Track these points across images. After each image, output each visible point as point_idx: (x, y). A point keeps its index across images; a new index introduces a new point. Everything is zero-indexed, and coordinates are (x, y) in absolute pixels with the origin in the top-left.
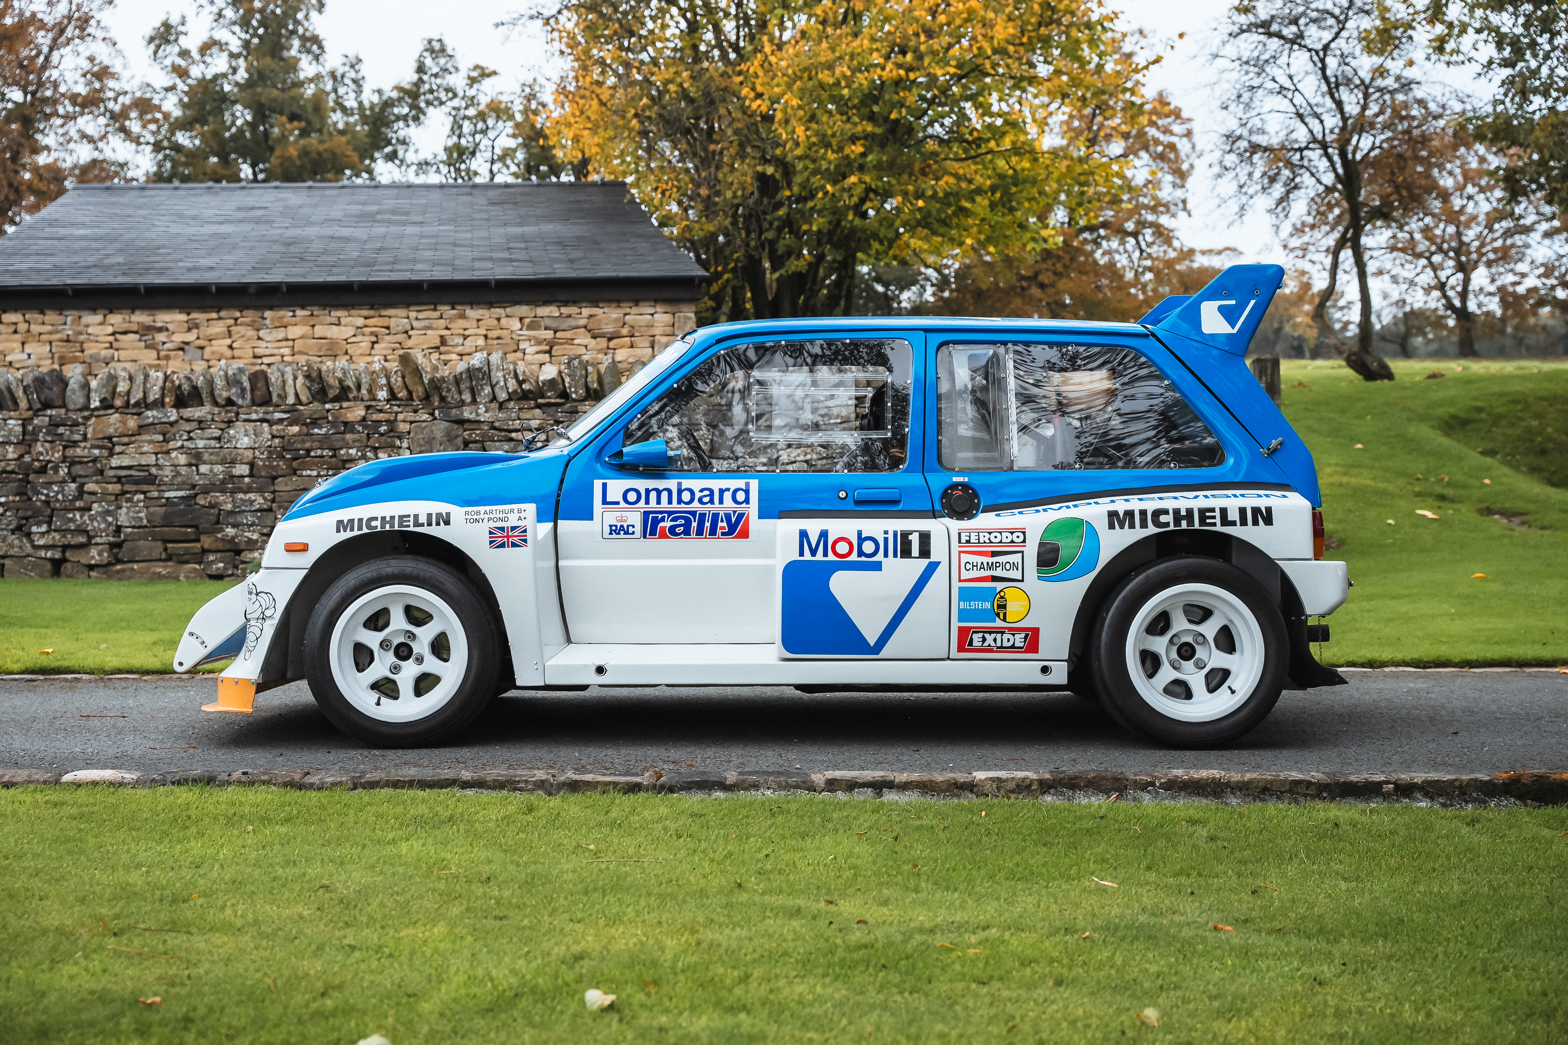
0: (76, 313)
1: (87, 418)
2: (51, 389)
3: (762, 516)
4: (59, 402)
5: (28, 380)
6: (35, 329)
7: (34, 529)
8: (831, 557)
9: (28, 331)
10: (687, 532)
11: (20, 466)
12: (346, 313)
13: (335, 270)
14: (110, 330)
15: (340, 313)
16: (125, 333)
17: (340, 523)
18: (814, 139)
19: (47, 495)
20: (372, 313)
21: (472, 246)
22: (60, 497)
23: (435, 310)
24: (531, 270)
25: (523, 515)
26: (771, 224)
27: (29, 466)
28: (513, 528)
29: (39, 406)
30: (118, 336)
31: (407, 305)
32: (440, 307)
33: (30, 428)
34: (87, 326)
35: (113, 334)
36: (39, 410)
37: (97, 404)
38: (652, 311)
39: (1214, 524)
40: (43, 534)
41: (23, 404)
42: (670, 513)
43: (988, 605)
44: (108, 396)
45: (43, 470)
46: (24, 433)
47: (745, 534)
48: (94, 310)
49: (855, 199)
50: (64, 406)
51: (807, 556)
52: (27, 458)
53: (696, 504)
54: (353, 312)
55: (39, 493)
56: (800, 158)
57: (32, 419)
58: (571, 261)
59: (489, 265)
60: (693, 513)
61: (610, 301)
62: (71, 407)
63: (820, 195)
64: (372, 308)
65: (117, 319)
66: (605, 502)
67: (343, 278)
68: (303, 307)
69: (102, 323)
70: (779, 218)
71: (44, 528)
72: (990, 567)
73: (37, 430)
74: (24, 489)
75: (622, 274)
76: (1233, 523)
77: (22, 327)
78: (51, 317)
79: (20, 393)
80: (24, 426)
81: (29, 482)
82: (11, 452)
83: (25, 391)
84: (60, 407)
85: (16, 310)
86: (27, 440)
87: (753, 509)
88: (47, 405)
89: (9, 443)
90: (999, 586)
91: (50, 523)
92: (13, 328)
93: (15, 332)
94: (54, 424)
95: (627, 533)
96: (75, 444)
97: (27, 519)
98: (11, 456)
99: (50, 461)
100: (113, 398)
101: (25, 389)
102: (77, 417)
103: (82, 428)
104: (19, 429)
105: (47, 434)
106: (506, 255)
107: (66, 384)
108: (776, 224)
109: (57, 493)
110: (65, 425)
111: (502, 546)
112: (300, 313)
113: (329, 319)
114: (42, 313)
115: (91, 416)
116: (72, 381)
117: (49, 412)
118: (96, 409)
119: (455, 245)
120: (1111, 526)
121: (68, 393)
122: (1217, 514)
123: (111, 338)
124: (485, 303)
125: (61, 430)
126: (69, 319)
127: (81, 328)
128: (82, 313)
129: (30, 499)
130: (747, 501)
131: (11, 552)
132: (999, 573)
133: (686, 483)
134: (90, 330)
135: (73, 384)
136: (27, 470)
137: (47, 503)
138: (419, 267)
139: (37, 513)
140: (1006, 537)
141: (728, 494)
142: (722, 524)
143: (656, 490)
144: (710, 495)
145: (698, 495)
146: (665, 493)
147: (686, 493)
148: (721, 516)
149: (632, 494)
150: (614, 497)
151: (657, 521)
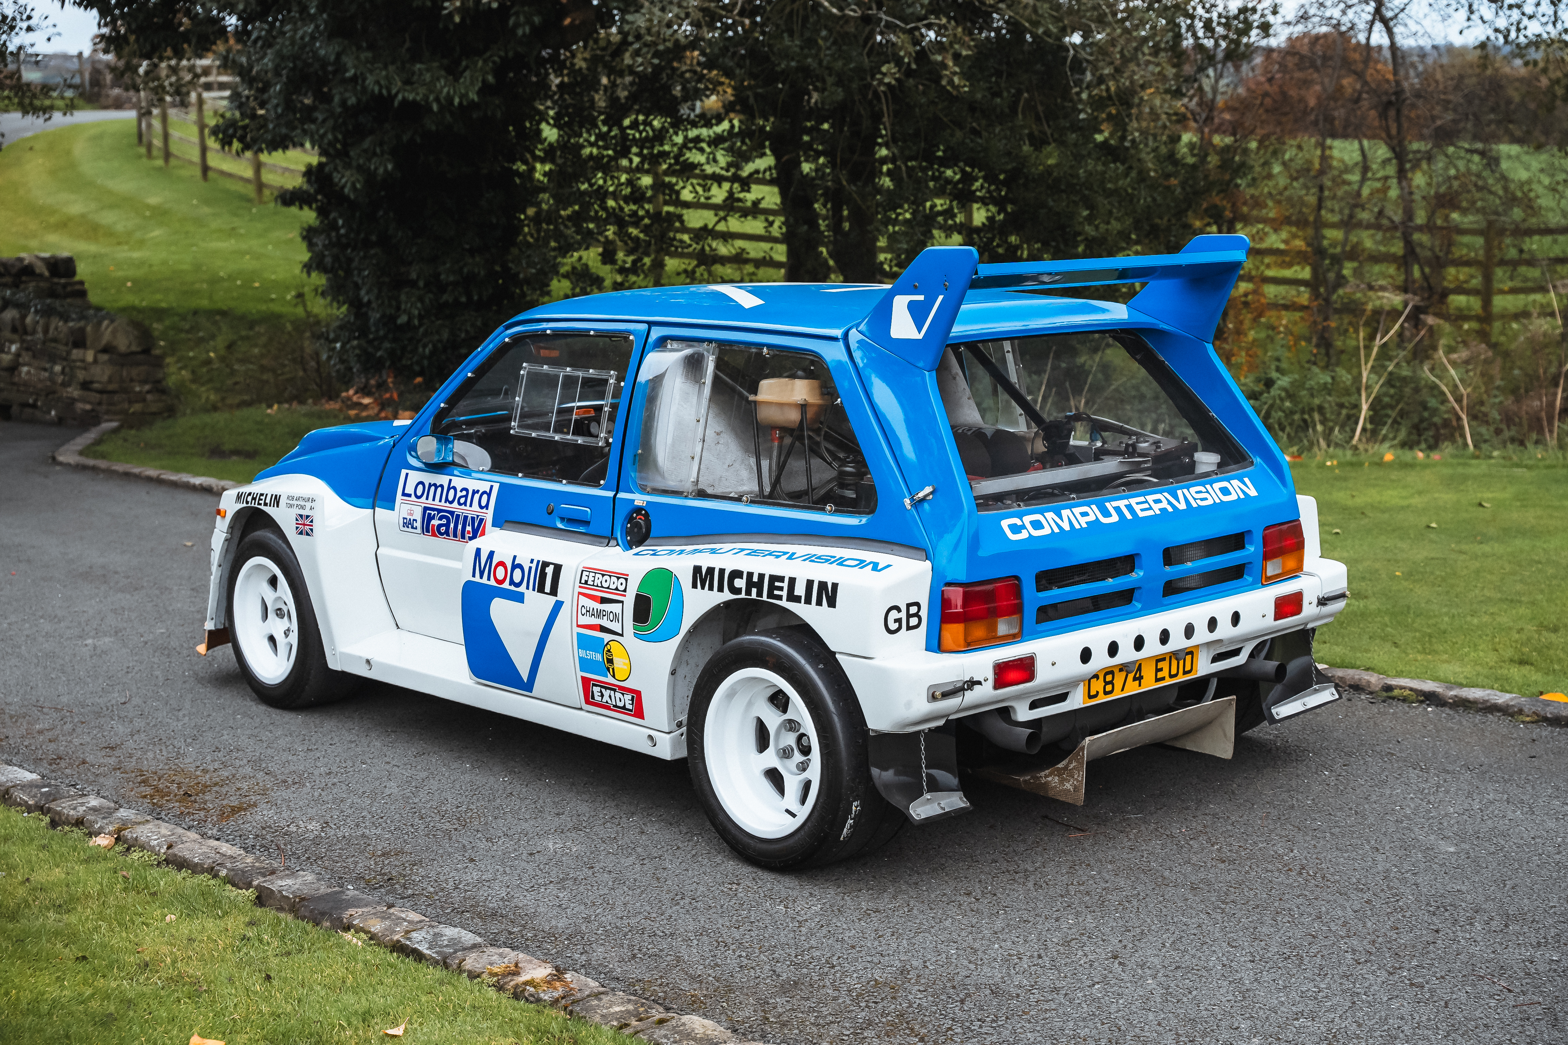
3: (494, 525)
8: (492, 582)
10: (447, 533)
17: (237, 495)
28: (308, 517)
39: (780, 598)
42: (439, 511)
43: (599, 657)
51: (477, 579)
53: (455, 504)
60: (453, 513)
66: (404, 494)
72: (599, 614)
76: (797, 599)
87: (490, 515)
90: (607, 637)
95: (412, 527)
120: (694, 586)
122: (785, 585)
130: (487, 507)
132: (605, 623)
133: (453, 481)
140: (614, 583)
141: (477, 496)
142: (469, 528)
143: (435, 485)
144: (466, 496)
145: (459, 494)
146: (439, 489)
147: (452, 492)
148: (469, 519)
149: (420, 487)
150: (410, 490)
151: (431, 518)
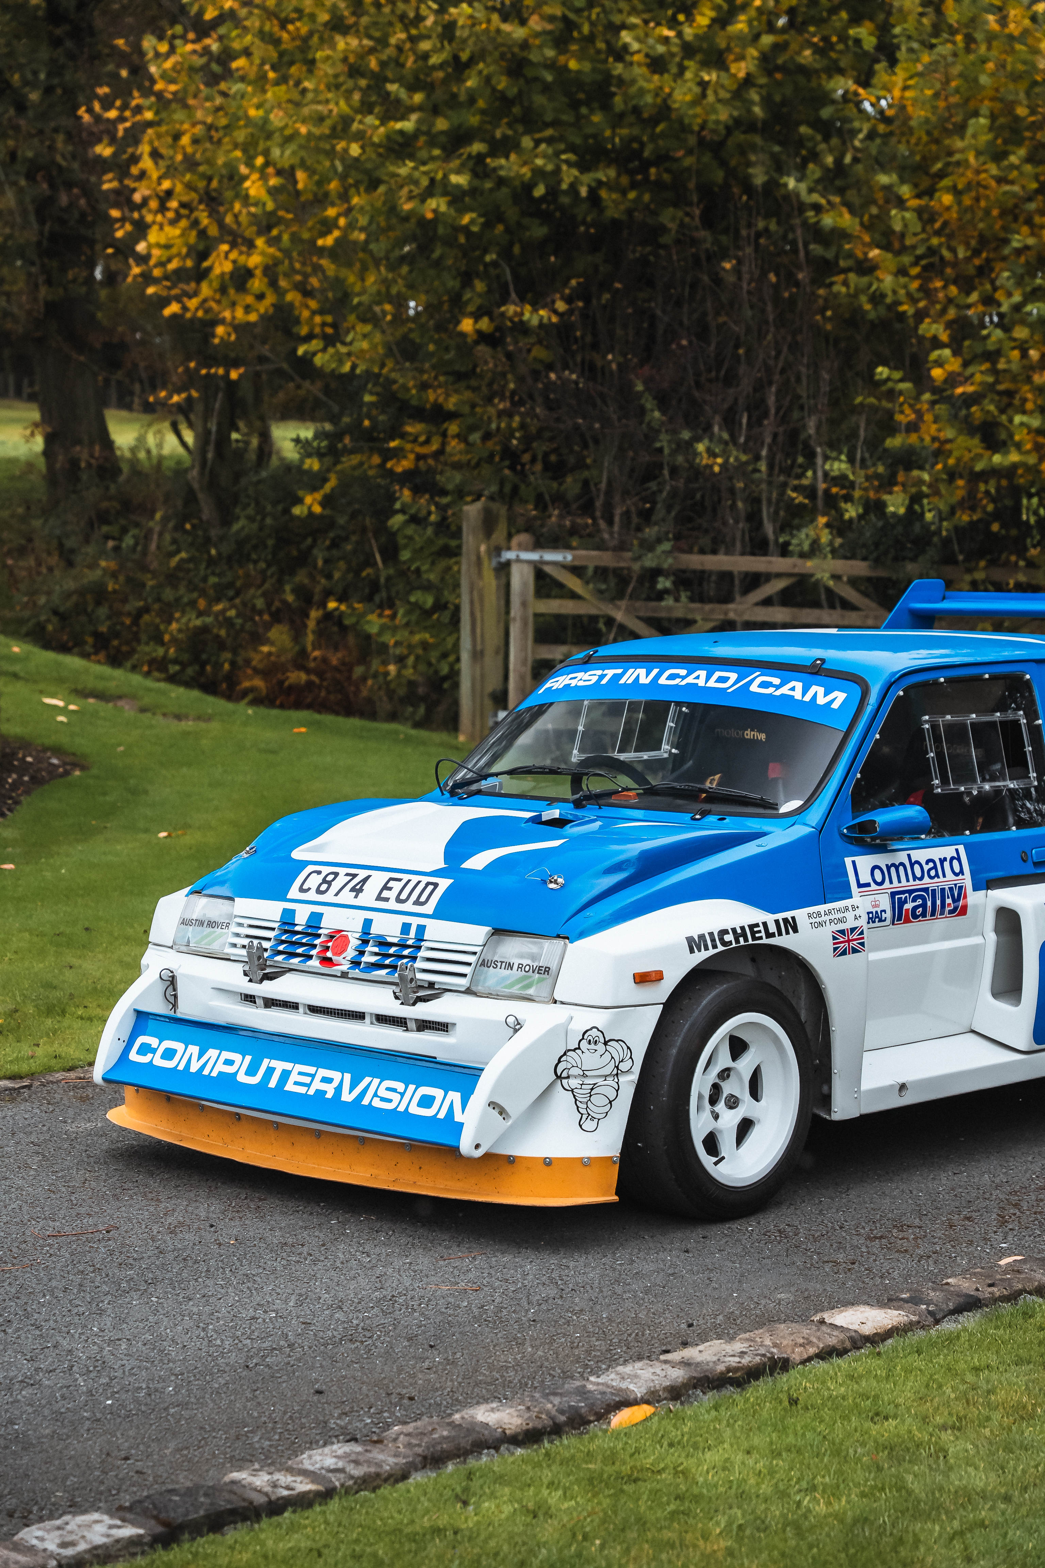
3: (975, 889)
10: (924, 914)
17: (690, 940)
25: (857, 912)
28: (853, 930)
42: (910, 892)
47: (963, 911)
53: (926, 879)
60: (926, 890)
66: (860, 885)
87: (967, 880)
95: (881, 920)
111: (844, 953)
130: (962, 872)
133: (917, 855)
141: (947, 865)
142: (949, 901)
143: (893, 865)
144: (935, 867)
145: (926, 868)
146: (901, 869)
147: (917, 867)
148: (947, 891)
149: (877, 873)
150: (865, 878)
151: (902, 903)
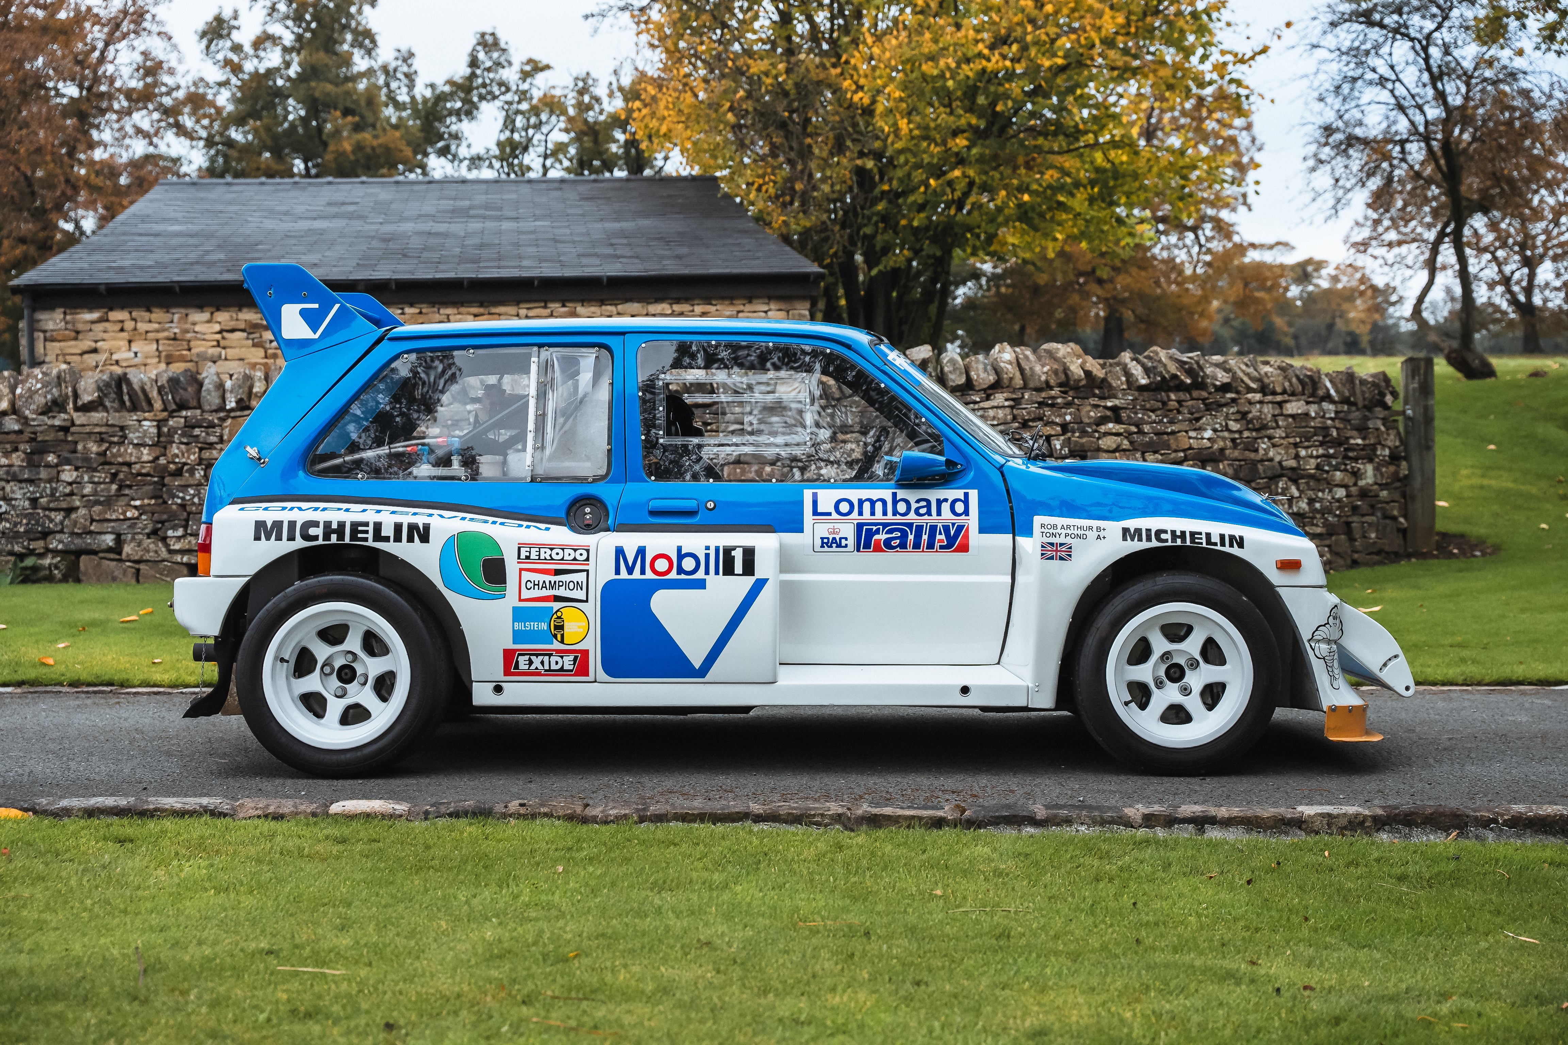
0: (183, 311)
1: (223, 420)
2: (185, 390)
4: (194, 403)
5: (163, 381)
6: (142, 327)
7: (170, 533)
9: (135, 329)
11: (155, 468)
12: (455, 311)
13: (441, 267)
14: (217, 328)
15: (449, 311)
16: (232, 331)
18: (916, 132)
19: (183, 499)
20: (481, 310)
21: (574, 242)
22: (196, 500)
23: (545, 307)
24: (640, 267)
26: (869, 219)
27: (165, 468)
29: (174, 407)
30: (225, 334)
31: (518, 303)
32: (552, 305)
33: (165, 430)
34: (194, 324)
35: (220, 332)
36: (174, 411)
37: (233, 405)
38: (765, 308)
40: (179, 538)
41: (158, 405)
44: (244, 397)
45: (178, 473)
46: (159, 435)
48: (201, 307)
49: (958, 194)
50: (199, 406)
52: (162, 461)
54: (462, 310)
55: (174, 496)
56: (901, 152)
57: (166, 420)
58: (679, 257)
59: (596, 261)
61: (723, 298)
62: (207, 408)
63: (922, 189)
64: (481, 305)
65: (224, 317)
67: (451, 275)
68: (412, 305)
69: (209, 321)
70: (878, 213)
71: (180, 532)
73: (172, 432)
74: (160, 492)
75: (736, 271)
77: (129, 325)
78: (158, 315)
79: (154, 394)
80: (159, 427)
81: (164, 485)
82: (146, 454)
83: (159, 392)
84: (195, 408)
85: (122, 308)
86: (162, 442)
88: (182, 406)
89: (144, 445)
91: (186, 527)
92: (118, 327)
93: (122, 330)
94: (190, 425)
96: (211, 446)
97: (163, 522)
98: (145, 458)
99: (185, 464)
100: (249, 398)
101: (160, 390)
102: (214, 418)
103: (218, 430)
104: (154, 430)
105: (182, 435)
106: (610, 251)
107: (201, 385)
108: (875, 219)
109: (194, 496)
110: (200, 427)
112: (408, 310)
113: (437, 317)
114: (149, 310)
115: (228, 417)
116: (207, 381)
117: (184, 413)
118: (232, 410)
119: (556, 241)
121: (203, 394)
123: (218, 336)
124: (596, 300)
125: (197, 431)
126: (176, 317)
127: (188, 326)
128: (190, 311)
129: (165, 502)
131: (147, 557)
134: (197, 328)
135: (208, 385)
136: (162, 472)
137: (183, 506)
138: (525, 263)
139: (173, 516)
